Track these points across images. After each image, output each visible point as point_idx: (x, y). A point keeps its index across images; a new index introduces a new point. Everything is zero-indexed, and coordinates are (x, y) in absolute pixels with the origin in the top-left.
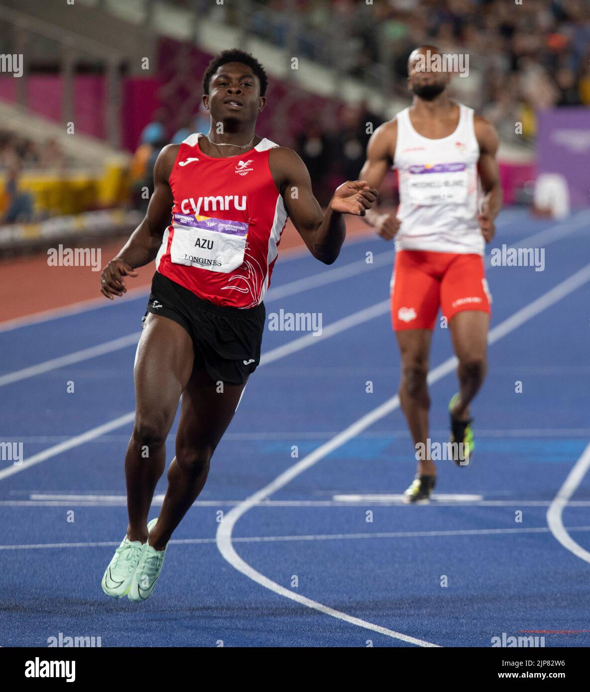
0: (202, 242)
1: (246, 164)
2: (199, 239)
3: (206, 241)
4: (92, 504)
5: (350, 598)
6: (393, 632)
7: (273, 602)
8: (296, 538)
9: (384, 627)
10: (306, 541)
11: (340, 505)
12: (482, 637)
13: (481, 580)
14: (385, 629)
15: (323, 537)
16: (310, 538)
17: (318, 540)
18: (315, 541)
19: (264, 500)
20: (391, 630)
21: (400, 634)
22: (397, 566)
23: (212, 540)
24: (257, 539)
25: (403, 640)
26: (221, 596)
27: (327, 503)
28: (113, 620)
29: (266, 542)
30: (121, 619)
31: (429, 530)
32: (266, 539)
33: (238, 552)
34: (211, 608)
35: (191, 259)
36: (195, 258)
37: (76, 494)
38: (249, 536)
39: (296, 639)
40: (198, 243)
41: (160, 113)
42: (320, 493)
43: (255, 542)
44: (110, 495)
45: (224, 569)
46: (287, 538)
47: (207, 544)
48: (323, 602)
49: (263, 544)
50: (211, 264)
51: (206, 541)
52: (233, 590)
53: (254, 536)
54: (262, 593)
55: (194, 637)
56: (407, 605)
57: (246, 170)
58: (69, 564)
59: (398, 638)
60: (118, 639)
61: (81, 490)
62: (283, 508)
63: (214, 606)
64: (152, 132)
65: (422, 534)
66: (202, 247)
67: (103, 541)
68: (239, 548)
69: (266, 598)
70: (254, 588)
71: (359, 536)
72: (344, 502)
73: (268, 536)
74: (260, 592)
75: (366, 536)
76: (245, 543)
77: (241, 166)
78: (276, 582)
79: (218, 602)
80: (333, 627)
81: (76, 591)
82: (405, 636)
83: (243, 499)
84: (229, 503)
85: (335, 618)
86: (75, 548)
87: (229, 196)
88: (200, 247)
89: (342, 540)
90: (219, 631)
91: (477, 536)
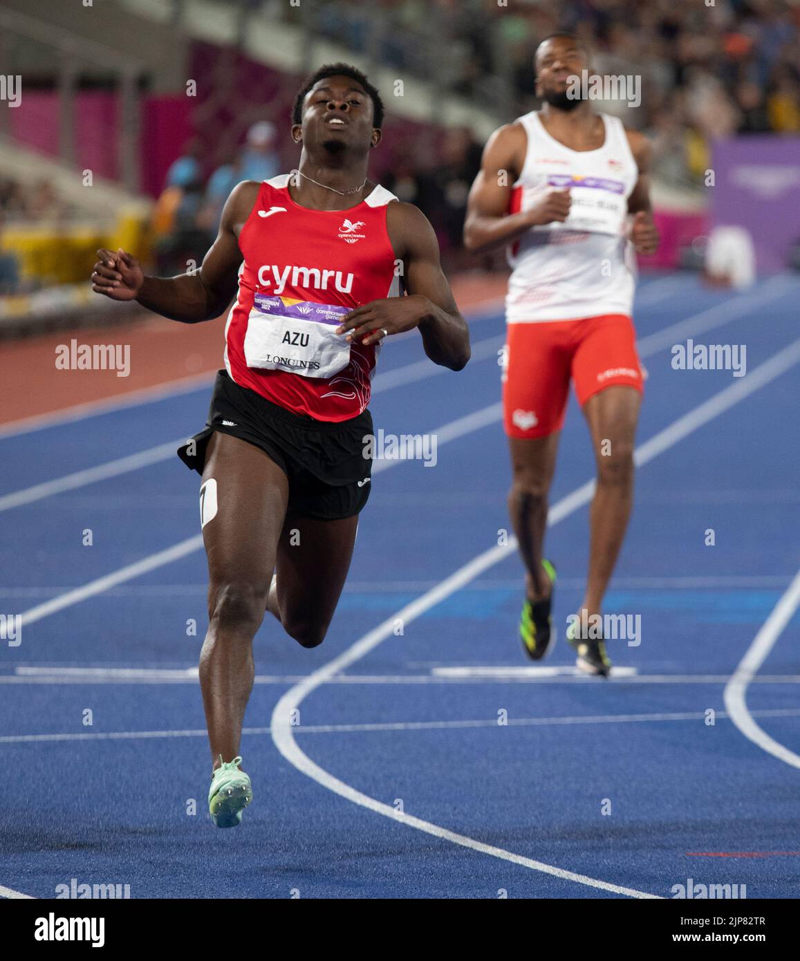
0: (292, 337)
1: (355, 226)
2: (288, 333)
3: (298, 334)
4: (101, 681)
5: (455, 808)
6: (514, 856)
7: (349, 815)
8: (381, 727)
9: (501, 847)
10: (394, 731)
11: (441, 681)
12: (635, 862)
13: (634, 784)
14: (502, 851)
15: (418, 725)
16: (399, 726)
17: (411, 730)
18: (407, 731)
19: (336, 675)
20: (512, 852)
21: (524, 858)
22: (519, 764)
23: (266, 730)
24: (328, 728)
25: (528, 866)
26: (278, 807)
27: (423, 679)
28: (129, 839)
29: (340, 732)
30: (140, 838)
31: (564, 715)
32: (340, 728)
33: (301, 746)
34: (264, 823)
35: (276, 360)
36: (282, 359)
37: (79, 667)
38: (316, 724)
39: (381, 866)
40: (287, 338)
41: (193, 143)
42: (413, 665)
43: (325, 734)
44: (125, 667)
45: (282, 770)
46: (368, 727)
47: (258, 736)
48: (417, 814)
49: (335, 735)
50: (305, 366)
51: (258, 731)
52: (294, 797)
53: (323, 724)
54: (334, 803)
55: (241, 862)
56: (533, 818)
57: (355, 236)
58: (69, 763)
59: (520, 863)
60: (136, 866)
61: (85, 662)
62: (363, 686)
63: (268, 820)
64: (182, 170)
65: (554, 721)
66: (293, 343)
67: (115, 730)
68: (301, 740)
69: (340, 809)
70: (324, 795)
71: (466, 724)
72: (446, 678)
73: (342, 724)
74: (331, 802)
75: (477, 723)
76: (311, 733)
77: (347, 229)
78: (353, 786)
79: (274, 814)
80: (432, 849)
81: (79, 800)
82: (529, 860)
83: (308, 672)
84: (289, 679)
85: (434, 836)
86: (77, 741)
87: (329, 271)
88: (289, 343)
89: (444, 730)
90: (275, 854)
91: (629, 724)
